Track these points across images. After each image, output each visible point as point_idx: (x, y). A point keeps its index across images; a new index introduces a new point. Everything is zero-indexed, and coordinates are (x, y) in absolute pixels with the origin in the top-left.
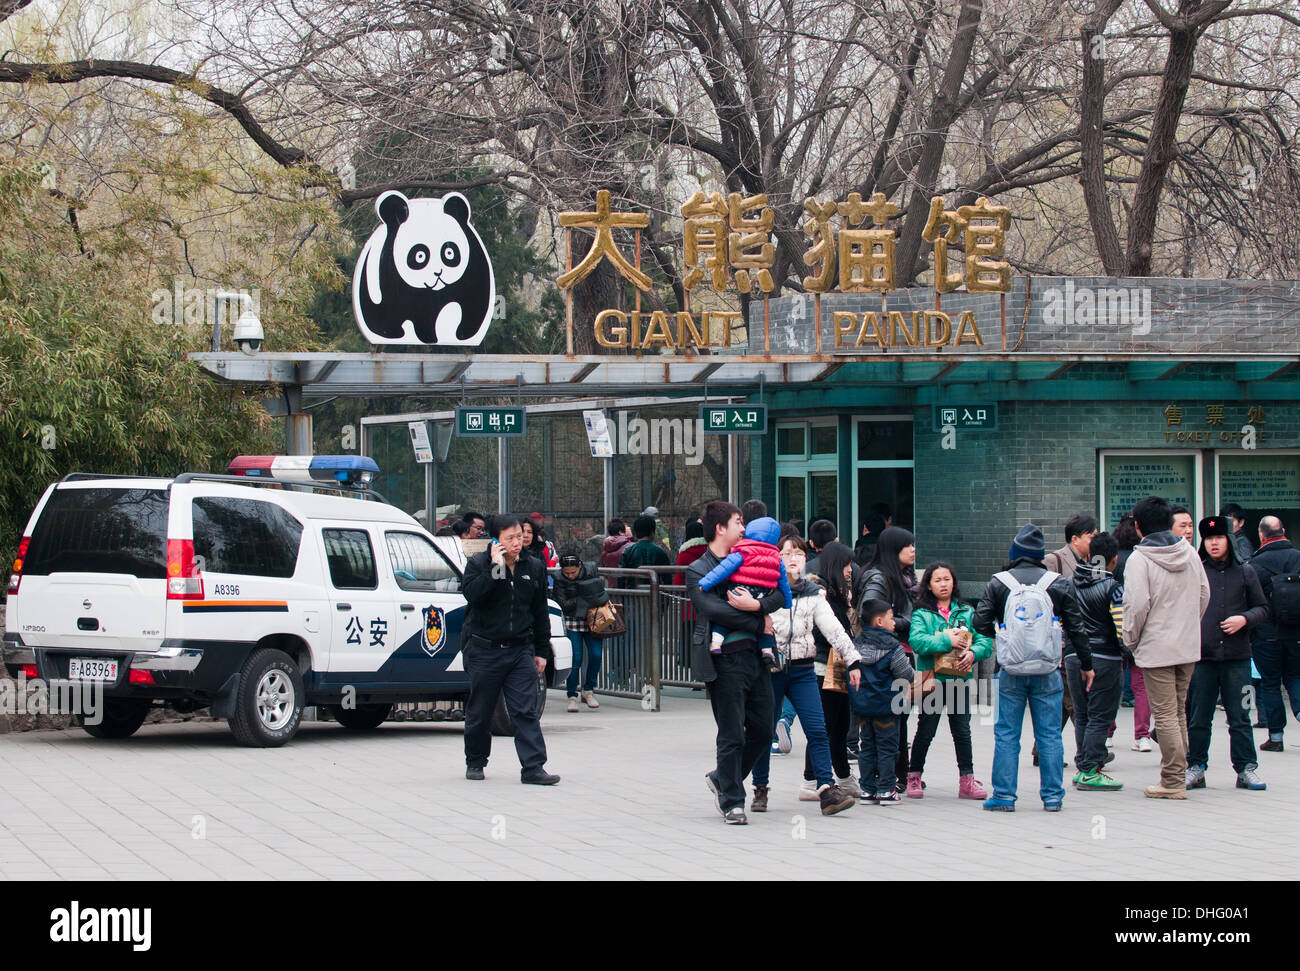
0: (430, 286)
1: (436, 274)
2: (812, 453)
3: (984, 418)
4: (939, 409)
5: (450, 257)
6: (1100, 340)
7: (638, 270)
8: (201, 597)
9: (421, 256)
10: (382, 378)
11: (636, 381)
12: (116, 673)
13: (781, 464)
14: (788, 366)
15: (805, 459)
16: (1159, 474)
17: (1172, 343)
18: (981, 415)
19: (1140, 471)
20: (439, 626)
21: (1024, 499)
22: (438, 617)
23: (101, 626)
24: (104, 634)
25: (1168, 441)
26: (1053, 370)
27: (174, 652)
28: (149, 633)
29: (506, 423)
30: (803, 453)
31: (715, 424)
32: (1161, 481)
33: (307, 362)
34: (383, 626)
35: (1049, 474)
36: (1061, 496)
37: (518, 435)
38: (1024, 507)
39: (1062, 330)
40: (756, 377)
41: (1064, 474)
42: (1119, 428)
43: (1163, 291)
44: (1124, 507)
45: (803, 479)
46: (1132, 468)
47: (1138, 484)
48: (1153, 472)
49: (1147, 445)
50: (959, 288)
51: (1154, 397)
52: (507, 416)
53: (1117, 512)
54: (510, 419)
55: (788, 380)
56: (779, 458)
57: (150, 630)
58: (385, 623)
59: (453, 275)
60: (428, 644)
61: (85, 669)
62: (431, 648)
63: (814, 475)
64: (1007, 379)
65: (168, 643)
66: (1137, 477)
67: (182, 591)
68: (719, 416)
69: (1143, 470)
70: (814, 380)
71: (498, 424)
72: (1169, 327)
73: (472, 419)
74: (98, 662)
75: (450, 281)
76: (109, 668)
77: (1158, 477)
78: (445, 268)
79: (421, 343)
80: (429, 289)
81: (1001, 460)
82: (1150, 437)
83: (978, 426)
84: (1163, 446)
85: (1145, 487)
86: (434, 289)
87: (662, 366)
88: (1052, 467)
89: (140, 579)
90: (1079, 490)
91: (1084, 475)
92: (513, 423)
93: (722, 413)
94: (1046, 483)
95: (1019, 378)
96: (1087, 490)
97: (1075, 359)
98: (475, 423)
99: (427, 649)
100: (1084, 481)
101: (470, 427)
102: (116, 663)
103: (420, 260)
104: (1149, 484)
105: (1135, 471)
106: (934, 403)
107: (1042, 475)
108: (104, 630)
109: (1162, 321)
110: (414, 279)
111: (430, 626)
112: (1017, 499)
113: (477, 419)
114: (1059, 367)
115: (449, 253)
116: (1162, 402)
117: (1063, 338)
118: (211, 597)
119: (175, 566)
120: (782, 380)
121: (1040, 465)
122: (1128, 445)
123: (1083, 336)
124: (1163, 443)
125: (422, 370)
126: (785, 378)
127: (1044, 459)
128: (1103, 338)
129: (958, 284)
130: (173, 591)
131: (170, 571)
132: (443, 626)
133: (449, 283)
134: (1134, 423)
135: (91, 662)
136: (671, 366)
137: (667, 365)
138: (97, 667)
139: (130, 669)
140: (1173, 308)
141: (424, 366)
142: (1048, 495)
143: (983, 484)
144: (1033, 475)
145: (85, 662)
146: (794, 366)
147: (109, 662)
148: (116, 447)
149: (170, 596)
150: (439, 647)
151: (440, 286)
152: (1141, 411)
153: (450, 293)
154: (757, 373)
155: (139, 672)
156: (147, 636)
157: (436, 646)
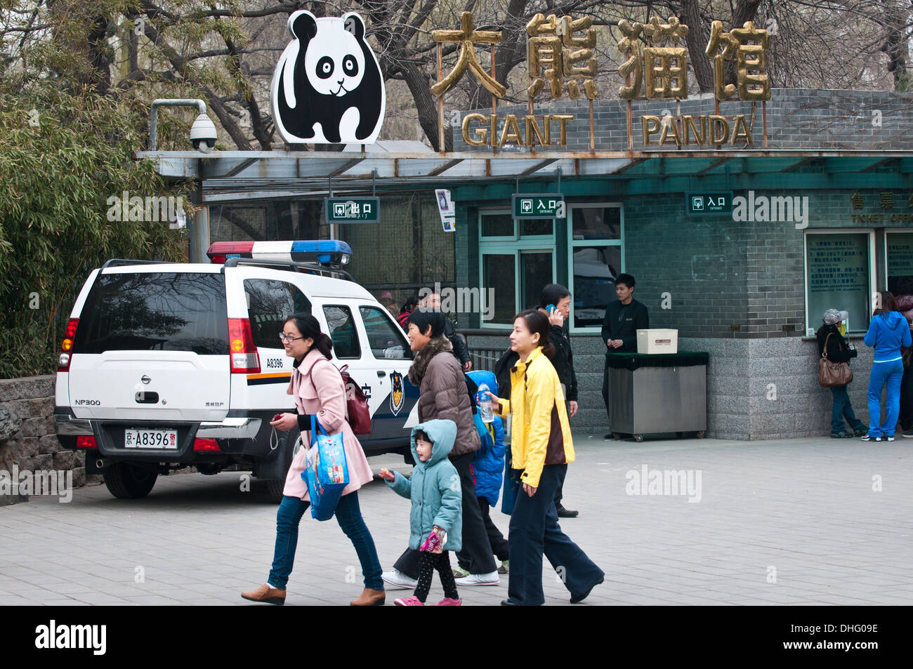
0: (335, 92)
1: (339, 82)
2: (521, 235)
3: (724, 204)
4: (691, 196)
5: (350, 68)
6: (805, 140)
7: (493, 79)
8: (258, 370)
9: (327, 67)
10: (266, 173)
11: (464, 175)
12: (175, 442)
13: (484, 244)
14: (580, 162)
15: (516, 239)
16: (844, 249)
17: (855, 143)
18: (721, 201)
19: (831, 247)
20: (400, 390)
21: (754, 270)
22: (400, 381)
23: (161, 399)
24: (165, 406)
25: (854, 222)
26: (792, 164)
27: (241, 421)
28: (212, 404)
29: (365, 211)
30: (512, 234)
31: (524, 210)
32: (846, 254)
33: (218, 159)
34: (368, 390)
35: (771, 250)
36: (778, 267)
37: (374, 221)
38: (753, 276)
39: (777, 132)
40: (555, 171)
41: (781, 249)
42: (820, 211)
43: (848, 100)
44: (820, 276)
45: (514, 256)
46: (825, 244)
47: (829, 257)
48: (841, 247)
49: (839, 225)
50: (733, 97)
51: (845, 186)
52: (365, 205)
53: (815, 280)
54: (367, 208)
55: (580, 174)
56: (481, 238)
57: (214, 401)
58: (369, 388)
59: (353, 83)
60: (394, 405)
61: (142, 438)
62: (396, 408)
63: (523, 252)
64: (739, 172)
65: (233, 413)
66: (829, 251)
67: (244, 366)
68: (527, 204)
69: (833, 246)
70: (614, 174)
71: (358, 212)
72: (853, 130)
73: (338, 208)
74: (156, 432)
75: (350, 89)
76: (168, 437)
77: (844, 251)
78: (347, 78)
79: (327, 142)
80: (333, 95)
81: (728, 238)
82: (841, 218)
83: (719, 211)
84: (851, 226)
85: (835, 259)
86: (338, 95)
87: (483, 162)
88: (772, 243)
89: (201, 356)
90: (792, 262)
91: (795, 250)
92: (369, 211)
93: (530, 202)
94: (769, 256)
95: (750, 171)
96: (797, 262)
97: (817, 155)
98: (340, 212)
99: (393, 409)
100: (795, 255)
101: (336, 215)
102: (175, 433)
103: (326, 71)
104: (837, 257)
105: (827, 247)
106: (687, 192)
107: (765, 250)
108: (164, 403)
109: (849, 125)
110: (323, 87)
111: (395, 390)
112: (747, 270)
113: (342, 208)
114: (798, 161)
115: (349, 65)
116: (849, 190)
117: (779, 139)
118: (266, 371)
119: (237, 343)
120: (574, 174)
121: (764, 242)
122: (825, 225)
123: (793, 137)
124: (850, 223)
125: (298, 166)
126: (577, 172)
127: (767, 237)
128: (807, 139)
129: (733, 93)
130: (235, 366)
131: (233, 348)
132: (403, 389)
133: (350, 90)
134: (830, 208)
135: (148, 432)
136: (492, 162)
137: (488, 161)
138: (155, 437)
139: (195, 438)
140: (856, 114)
141: (301, 162)
142: (770, 267)
143: (707, 258)
144: (759, 250)
145: (142, 432)
146: (588, 161)
147: (167, 432)
148: (91, 236)
149: (234, 371)
150: (400, 407)
151: (342, 93)
152: (835, 197)
153: (351, 99)
154: (556, 168)
155: (202, 441)
156: (210, 407)
157: (398, 407)
